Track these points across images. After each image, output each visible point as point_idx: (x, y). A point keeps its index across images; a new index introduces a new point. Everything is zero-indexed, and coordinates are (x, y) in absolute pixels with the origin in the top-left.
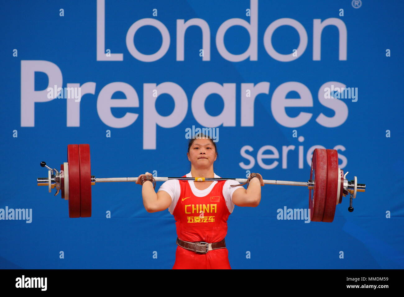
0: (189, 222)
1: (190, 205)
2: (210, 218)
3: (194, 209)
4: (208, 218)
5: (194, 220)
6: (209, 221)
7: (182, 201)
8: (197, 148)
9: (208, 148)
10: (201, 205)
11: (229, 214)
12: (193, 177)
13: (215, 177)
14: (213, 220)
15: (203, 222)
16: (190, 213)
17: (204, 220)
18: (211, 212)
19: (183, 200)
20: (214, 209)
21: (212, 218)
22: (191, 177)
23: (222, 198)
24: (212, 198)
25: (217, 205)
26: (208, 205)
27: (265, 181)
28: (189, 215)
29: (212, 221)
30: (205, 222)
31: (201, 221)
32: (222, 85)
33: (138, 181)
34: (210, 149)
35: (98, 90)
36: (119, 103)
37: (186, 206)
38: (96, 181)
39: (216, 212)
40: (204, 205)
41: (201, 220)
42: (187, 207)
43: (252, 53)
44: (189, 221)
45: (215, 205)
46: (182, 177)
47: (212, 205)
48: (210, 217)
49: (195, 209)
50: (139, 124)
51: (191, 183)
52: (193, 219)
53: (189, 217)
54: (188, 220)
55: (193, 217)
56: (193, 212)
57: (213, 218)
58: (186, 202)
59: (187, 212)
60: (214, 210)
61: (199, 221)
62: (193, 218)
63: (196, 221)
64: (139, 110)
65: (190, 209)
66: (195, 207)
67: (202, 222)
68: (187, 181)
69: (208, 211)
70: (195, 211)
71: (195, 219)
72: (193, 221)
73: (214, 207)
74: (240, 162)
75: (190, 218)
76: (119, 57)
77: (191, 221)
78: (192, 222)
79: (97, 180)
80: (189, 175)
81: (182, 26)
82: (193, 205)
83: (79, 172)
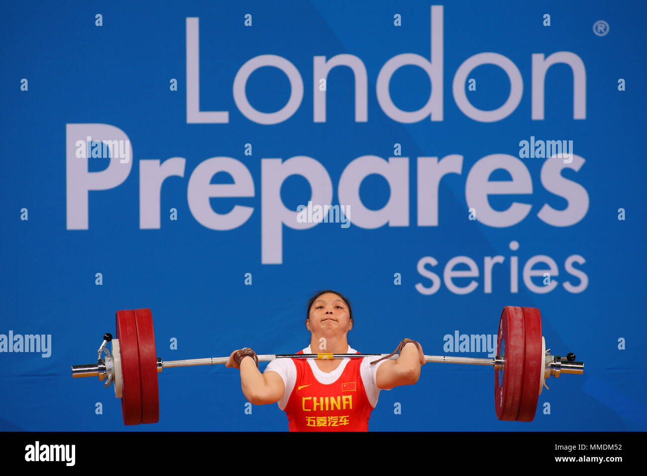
0: (309, 425)
1: (310, 398)
2: (342, 419)
3: (315, 404)
4: (339, 419)
5: (316, 423)
6: (340, 424)
7: (299, 390)
8: (321, 307)
9: (338, 307)
10: (327, 399)
11: (372, 408)
12: (314, 353)
13: (348, 353)
14: (347, 422)
15: (331, 425)
16: (310, 410)
17: (332, 423)
18: (344, 408)
19: (300, 388)
20: (348, 402)
21: (345, 419)
22: (311, 353)
23: (359, 383)
24: (345, 386)
25: (352, 396)
26: (339, 398)
27: (427, 358)
28: (310, 414)
29: (345, 424)
30: (334, 425)
31: (327, 424)
32: (387, 160)
33: (231, 361)
34: (341, 308)
35: (189, 170)
36: (223, 191)
37: (304, 399)
38: (164, 366)
39: (351, 407)
40: (333, 399)
41: (328, 422)
42: (306, 401)
43: (434, 109)
44: (309, 423)
45: (350, 397)
46: (297, 353)
47: (344, 398)
48: (342, 417)
49: (319, 404)
50: (255, 223)
51: (311, 362)
52: (314, 421)
53: (309, 418)
54: (308, 421)
55: (315, 417)
56: (315, 409)
57: (347, 419)
58: (304, 393)
59: (305, 408)
60: (348, 405)
61: (324, 425)
62: (316, 419)
63: (319, 424)
64: (255, 202)
65: (309, 404)
66: (318, 401)
67: (329, 425)
68: (306, 359)
69: (339, 408)
70: (318, 407)
71: (318, 421)
72: (314, 423)
73: (347, 400)
74: (417, 282)
75: (311, 419)
76: (221, 117)
77: (311, 423)
78: (314, 426)
79: (166, 364)
80: (307, 351)
81: (322, 67)
82: (315, 399)
83: (137, 352)
